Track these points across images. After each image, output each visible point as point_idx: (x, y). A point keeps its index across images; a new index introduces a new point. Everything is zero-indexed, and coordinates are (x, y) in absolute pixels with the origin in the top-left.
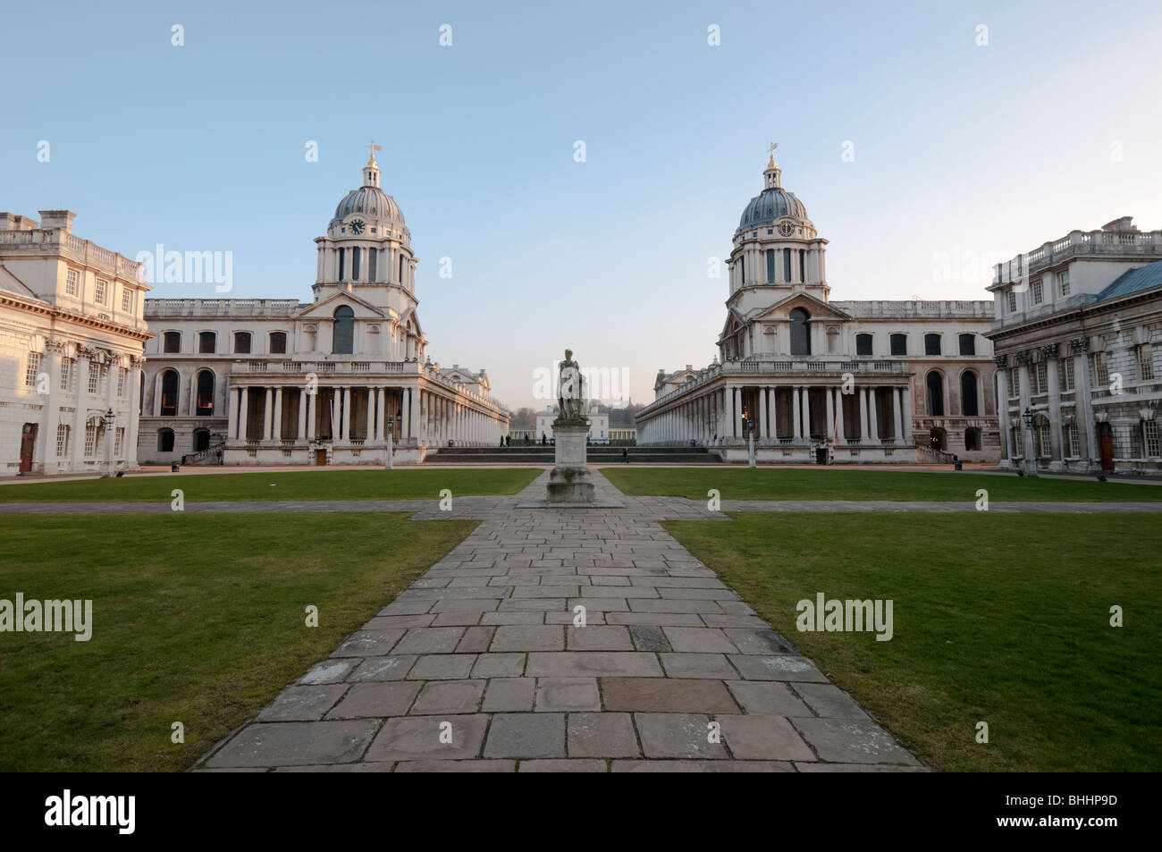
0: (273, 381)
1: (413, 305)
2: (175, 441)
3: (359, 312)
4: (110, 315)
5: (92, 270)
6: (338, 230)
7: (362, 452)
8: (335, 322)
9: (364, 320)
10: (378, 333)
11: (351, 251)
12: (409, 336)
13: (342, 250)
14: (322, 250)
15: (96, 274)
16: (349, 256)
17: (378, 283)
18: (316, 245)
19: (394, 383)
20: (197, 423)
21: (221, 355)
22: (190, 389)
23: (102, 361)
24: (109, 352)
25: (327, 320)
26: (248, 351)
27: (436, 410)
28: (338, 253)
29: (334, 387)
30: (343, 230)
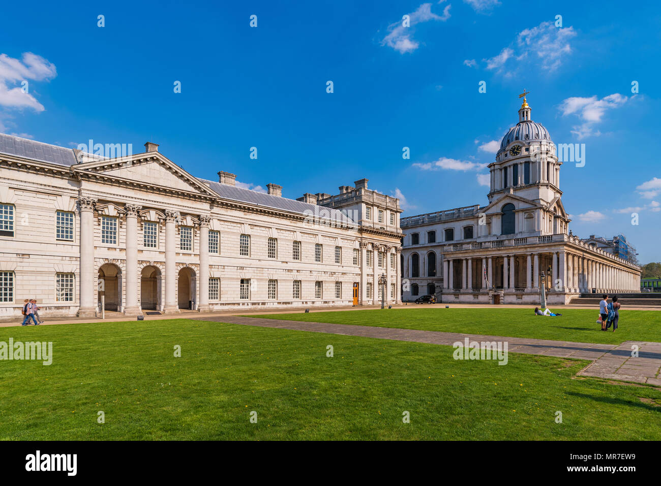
0: (467, 255)
1: (558, 195)
2: (419, 290)
3: (519, 205)
4: (385, 227)
5: (376, 206)
6: (502, 156)
7: (523, 296)
8: (502, 215)
9: (523, 211)
10: (533, 217)
11: (512, 168)
12: (556, 217)
13: (506, 169)
14: (493, 172)
15: (378, 207)
16: (510, 171)
17: (532, 185)
18: (489, 169)
19: (545, 250)
20: (429, 280)
21: (439, 243)
22: (424, 263)
23: (383, 251)
24: (386, 246)
25: (497, 214)
26: (452, 239)
27: (579, 268)
28: (503, 171)
29: (503, 255)
30: (506, 155)
